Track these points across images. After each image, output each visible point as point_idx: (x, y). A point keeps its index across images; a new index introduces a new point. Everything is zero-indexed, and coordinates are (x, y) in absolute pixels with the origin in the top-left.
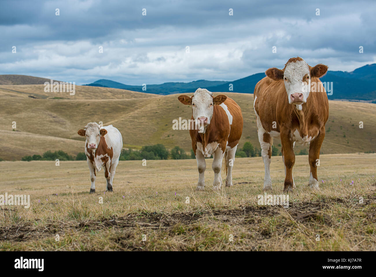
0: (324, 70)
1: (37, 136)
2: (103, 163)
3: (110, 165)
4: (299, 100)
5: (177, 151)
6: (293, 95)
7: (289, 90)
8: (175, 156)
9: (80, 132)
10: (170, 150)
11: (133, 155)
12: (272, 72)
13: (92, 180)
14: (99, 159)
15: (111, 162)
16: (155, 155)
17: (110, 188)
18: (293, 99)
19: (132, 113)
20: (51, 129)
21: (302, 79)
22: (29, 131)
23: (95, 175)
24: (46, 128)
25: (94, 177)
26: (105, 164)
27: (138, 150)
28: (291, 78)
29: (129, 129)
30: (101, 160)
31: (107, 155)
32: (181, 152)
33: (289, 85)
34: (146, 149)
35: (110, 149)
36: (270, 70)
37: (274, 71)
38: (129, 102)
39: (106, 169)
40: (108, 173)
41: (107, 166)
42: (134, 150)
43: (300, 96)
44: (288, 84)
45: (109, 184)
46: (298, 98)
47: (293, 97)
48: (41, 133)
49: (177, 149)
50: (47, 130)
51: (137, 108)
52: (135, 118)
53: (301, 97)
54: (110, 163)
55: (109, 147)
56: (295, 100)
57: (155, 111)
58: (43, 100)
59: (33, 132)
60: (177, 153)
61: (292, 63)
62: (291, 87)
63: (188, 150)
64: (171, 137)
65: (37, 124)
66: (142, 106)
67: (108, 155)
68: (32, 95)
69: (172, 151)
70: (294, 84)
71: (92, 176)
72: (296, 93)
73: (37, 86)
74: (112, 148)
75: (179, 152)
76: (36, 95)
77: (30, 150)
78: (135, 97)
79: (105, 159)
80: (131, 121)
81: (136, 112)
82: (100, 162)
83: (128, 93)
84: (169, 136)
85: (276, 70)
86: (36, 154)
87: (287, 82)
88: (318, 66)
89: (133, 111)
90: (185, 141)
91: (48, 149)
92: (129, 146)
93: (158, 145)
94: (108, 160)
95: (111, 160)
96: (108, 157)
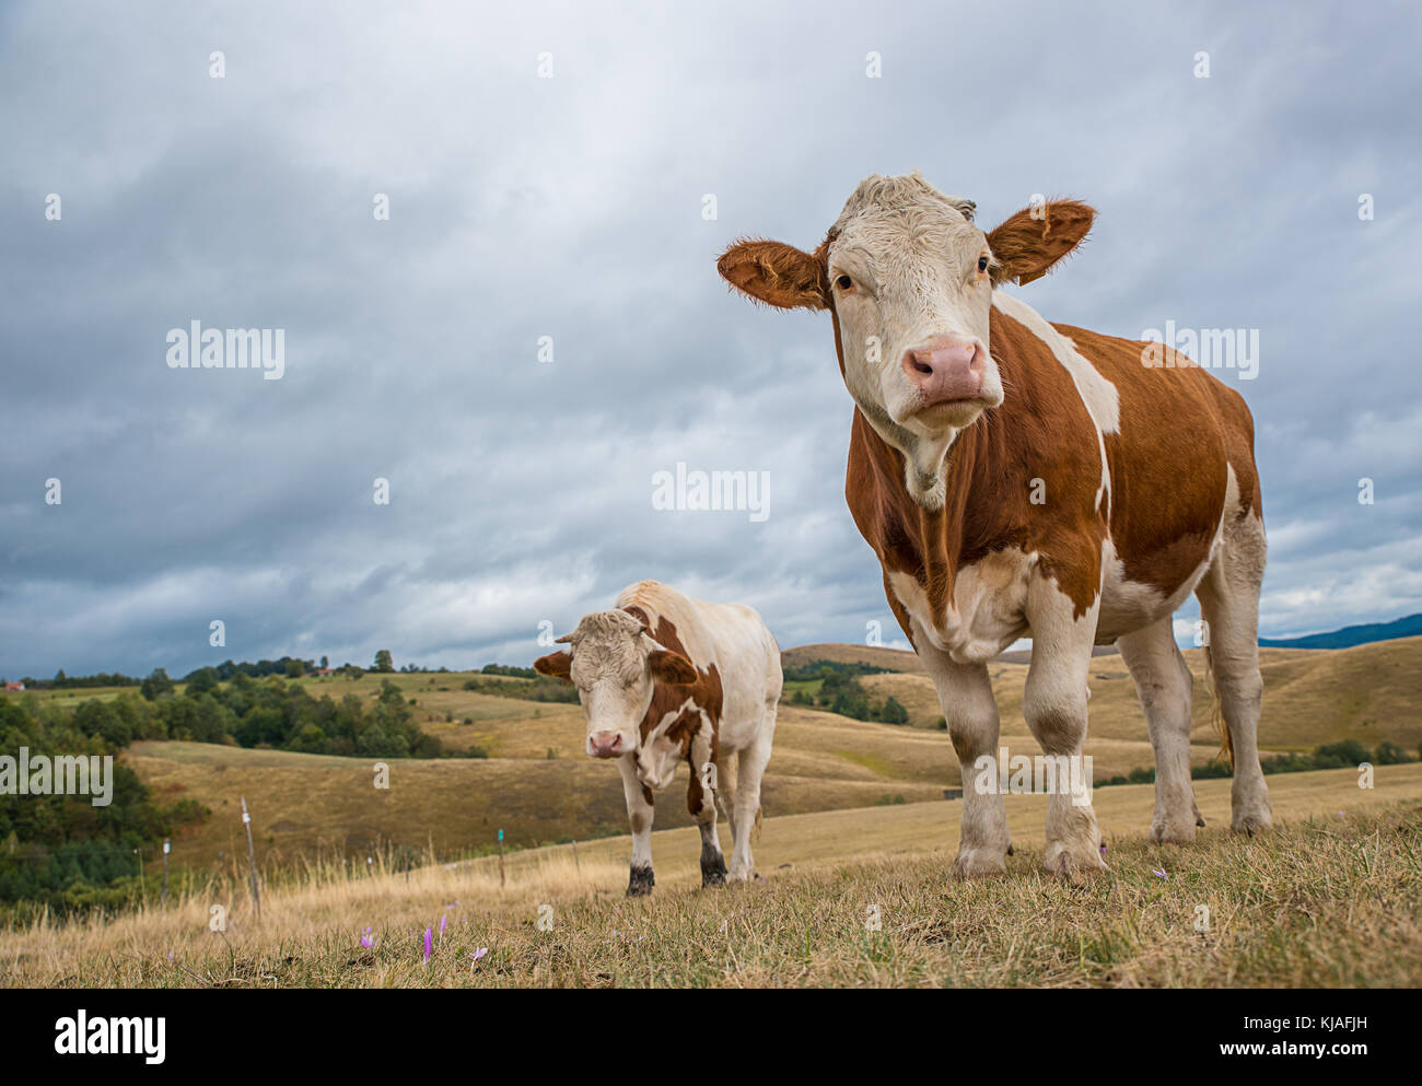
1: (1117, 744)
2: (678, 748)
10: (1371, 748)
11: (1300, 765)
13: (636, 826)
14: (657, 739)
15: (714, 738)
17: (713, 867)
19: (1285, 688)
20: (1140, 730)
22: (1103, 737)
23: (649, 801)
24: (1132, 728)
26: (690, 750)
27: (1309, 755)
29: (1286, 717)
31: (690, 704)
34: (1323, 751)
35: (706, 671)
38: (1277, 669)
39: (694, 771)
40: (701, 791)
41: (694, 757)
42: (1300, 755)
45: (708, 847)
48: (1123, 738)
50: (1133, 732)
51: (1294, 679)
52: (1292, 695)
54: (708, 741)
55: (699, 663)
57: (1330, 680)
58: (1121, 681)
59: (1109, 738)
65: (1115, 722)
66: (1304, 673)
67: (698, 705)
68: (1102, 675)
71: (634, 804)
73: (1108, 657)
74: (712, 668)
76: (1108, 674)
77: (1106, 768)
78: (1288, 658)
79: (683, 730)
80: (1286, 703)
81: (1293, 684)
82: (666, 747)
83: (1274, 654)
86: (1117, 775)
89: (1286, 683)
91: (1138, 765)
92: (1290, 747)
93: (1347, 741)
94: (699, 726)
95: (715, 727)
96: (698, 712)
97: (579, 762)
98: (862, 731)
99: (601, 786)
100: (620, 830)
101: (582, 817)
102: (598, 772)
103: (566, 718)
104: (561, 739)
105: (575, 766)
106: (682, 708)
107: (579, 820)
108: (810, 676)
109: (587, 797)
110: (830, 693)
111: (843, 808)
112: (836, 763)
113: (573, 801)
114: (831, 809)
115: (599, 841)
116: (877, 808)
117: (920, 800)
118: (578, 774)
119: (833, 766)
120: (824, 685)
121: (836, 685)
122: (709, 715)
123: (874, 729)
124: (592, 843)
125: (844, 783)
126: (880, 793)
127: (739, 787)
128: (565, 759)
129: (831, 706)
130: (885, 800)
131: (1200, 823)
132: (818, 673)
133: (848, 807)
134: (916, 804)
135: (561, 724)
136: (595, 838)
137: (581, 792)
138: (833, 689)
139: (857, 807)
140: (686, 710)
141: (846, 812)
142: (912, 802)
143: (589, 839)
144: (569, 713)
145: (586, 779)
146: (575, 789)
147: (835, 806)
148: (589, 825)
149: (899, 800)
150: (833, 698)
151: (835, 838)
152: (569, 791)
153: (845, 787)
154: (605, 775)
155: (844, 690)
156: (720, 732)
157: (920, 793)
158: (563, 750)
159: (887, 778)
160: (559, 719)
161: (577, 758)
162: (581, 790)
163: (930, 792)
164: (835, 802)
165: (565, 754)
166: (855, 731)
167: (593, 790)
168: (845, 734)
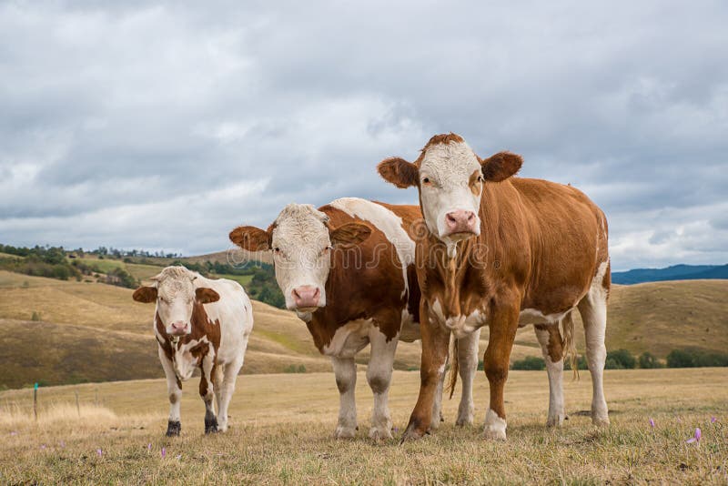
0: (515, 165)
2: (196, 361)
3: (213, 364)
4: (466, 227)
5: (647, 358)
6: (454, 216)
7: (436, 205)
8: (645, 364)
9: (139, 295)
10: (637, 357)
12: (393, 168)
13: (173, 399)
14: (185, 352)
15: (215, 358)
16: (617, 362)
17: (211, 423)
18: (453, 225)
21: (468, 181)
23: (180, 388)
25: (178, 392)
26: (202, 362)
28: (441, 177)
30: (190, 354)
31: (205, 339)
32: (653, 360)
33: (437, 195)
35: (214, 323)
36: (388, 162)
37: (397, 164)
39: (203, 374)
40: (207, 384)
41: (204, 367)
43: (470, 218)
44: (433, 192)
45: (208, 412)
46: (464, 223)
47: (452, 219)
49: (647, 355)
53: (472, 220)
54: (212, 359)
55: (211, 318)
56: (457, 228)
60: (647, 361)
61: (441, 146)
62: (443, 198)
63: (662, 357)
64: (638, 339)
67: (209, 340)
69: (641, 358)
70: (450, 192)
71: (172, 389)
72: (461, 211)
74: (217, 321)
75: (650, 360)
79: (199, 351)
82: (189, 359)
84: (635, 339)
85: (401, 162)
87: (429, 187)
88: (500, 154)
90: (658, 344)
93: (621, 350)
94: (207, 351)
95: (216, 351)
96: (208, 344)
97: (57, 324)
98: (279, 316)
99: (74, 344)
100: (87, 378)
101: (57, 367)
102: (72, 333)
103: (50, 290)
104: (46, 305)
105: (55, 327)
106: (200, 340)
107: (55, 369)
108: (244, 272)
109: (62, 352)
110: (257, 286)
111: (260, 373)
112: (258, 339)
113: (50, 354)
114: (251, 373)
115: (71, 386)
116: (285, 375)
117: (317, 371)
118: (57, 333)
119: (255, 341)
120: (253, 279)
121: (263, 280)
122: (213, 345)
123: (289, 316)
124: (66, 387)
125: (262, 354)
126: (289, 364)
127: (225, 380)
128: (47, 321)
129: (257, 296)
130: (291, 369)
131: (442, 420)
132: (250, 270)
133: (265, 373)
134: (314, 374)
135: (44, 294)
136: (68, 384)
137: (58, 348)
138: (261, 283)
139: (271, 373)
140: (202, 342)
141: (262, 375)
142: (310, 372)
143: (63, 384)
144: (52, 286)
145: (63, 338)
146: (53, 345)
147: (254, 371)
148: (63, 373)
149: (302, 369)
150: (259, 290)
151: (253, 395)
152: (48, 346)
153: (263, 357)
154: (78, 336)
155: (268, 284)
156: (218, 354)
157: (318, 365)
158: (45, 313)
159: (295, 353)
160: (44, 290)
161: (58, 321)
162: (59, 346)
163: (325, 365)
164: (255, 368)
165: (46, 317)
166: (273, 316)
167: (66, 346)
168: (267, 317)
